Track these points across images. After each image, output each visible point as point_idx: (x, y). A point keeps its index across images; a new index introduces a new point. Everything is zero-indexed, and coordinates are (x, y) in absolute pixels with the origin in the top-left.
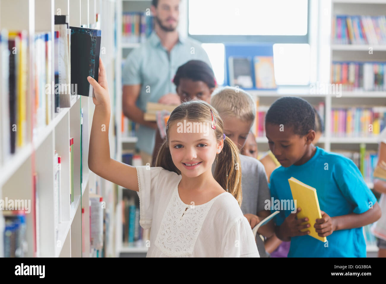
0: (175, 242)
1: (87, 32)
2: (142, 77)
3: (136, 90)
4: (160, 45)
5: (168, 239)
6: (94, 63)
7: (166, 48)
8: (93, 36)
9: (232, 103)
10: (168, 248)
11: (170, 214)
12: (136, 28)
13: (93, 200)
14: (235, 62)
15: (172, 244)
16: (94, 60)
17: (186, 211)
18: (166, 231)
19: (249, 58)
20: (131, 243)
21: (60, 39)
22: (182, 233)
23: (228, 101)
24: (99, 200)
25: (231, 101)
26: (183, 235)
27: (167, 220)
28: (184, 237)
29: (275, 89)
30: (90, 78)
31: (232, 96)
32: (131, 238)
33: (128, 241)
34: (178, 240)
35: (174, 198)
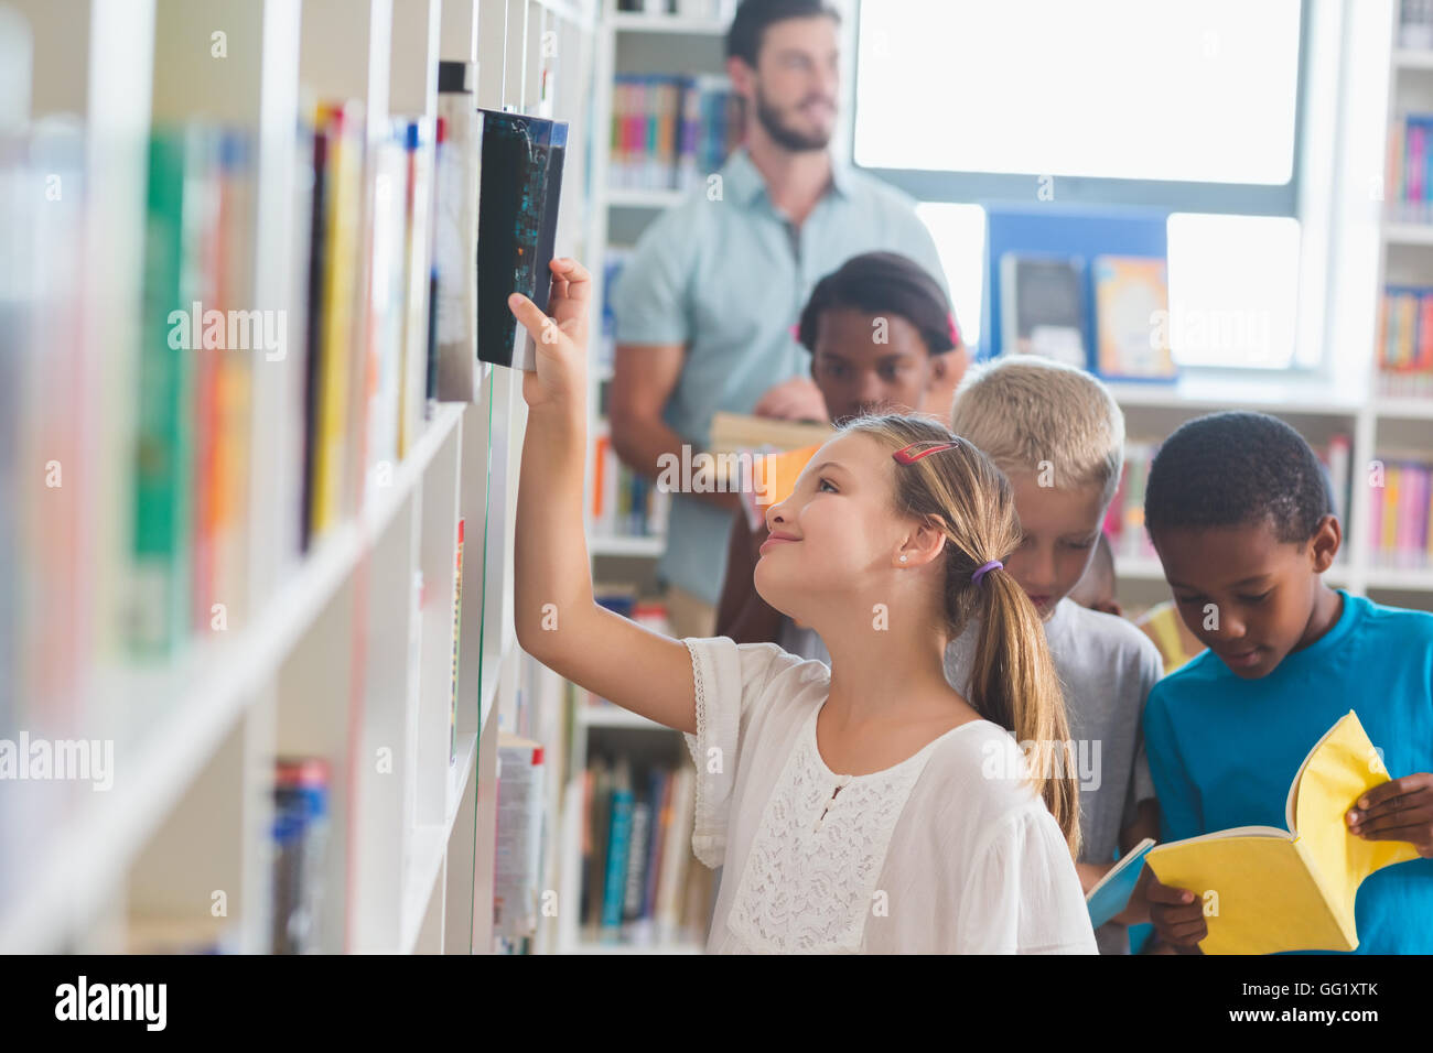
0: (796, 915)
1: (515, 128)
2: (692, 314)
3: (668, 364)
4: (763, 201)
5: (773, 905)
6: (536, 243)
7: (784, 212)
8: (535, 144)
9: (1018, 421)
10: (772, 937)
11: (782, 814)
12: (663, 134)
13: (509, 755)
14: (1024, 272)
15: (788, 920)
16: (534, 234)
17: (834, 798)
18: (769, 877)
19: (1078, 263)
20: (611, 931)
21: (447, 146)
22: (819, 880)
23: (1004, 415)
24: (529, 757)
25: (1013, 417)
26: (823, 886)
27: (772, 835)
28: (828, 890)
29: (1168, 381)
30: (516, 301)
31: (1021, 396)
32: (612, 911)
33: (601, 922)
34: (808, 907)
35: (800, 755)
